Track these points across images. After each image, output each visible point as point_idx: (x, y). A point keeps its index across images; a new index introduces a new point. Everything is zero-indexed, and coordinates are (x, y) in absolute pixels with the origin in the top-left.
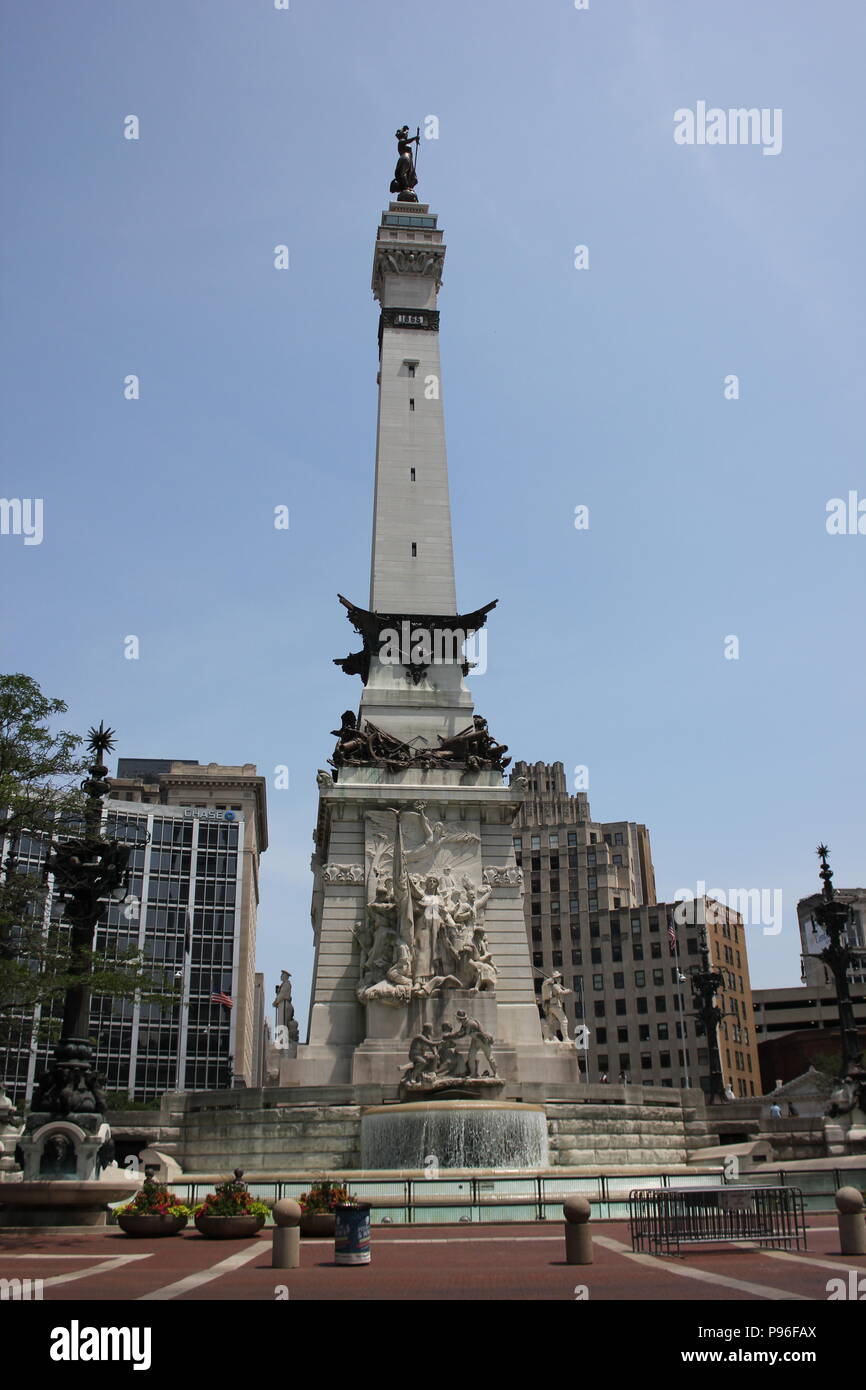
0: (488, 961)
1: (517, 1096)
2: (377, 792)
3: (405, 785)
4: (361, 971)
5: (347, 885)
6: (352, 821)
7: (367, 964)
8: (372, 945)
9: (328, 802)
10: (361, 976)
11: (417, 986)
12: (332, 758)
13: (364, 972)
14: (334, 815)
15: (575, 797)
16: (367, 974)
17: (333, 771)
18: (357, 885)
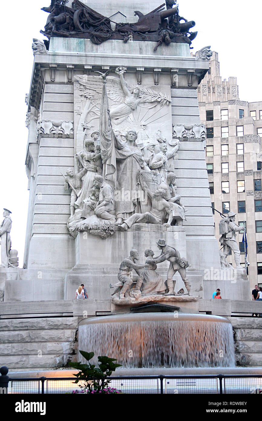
0: (177, 202)
1: (207, 310)
2: (84, 59)
3: (109, 53)
4: (72, 208)
5: (59, 137)
6: (63, 83)
7: (76, 203)
8: (80, 187)
9: (41, 67)
10: (72, 213)
11: (119, 221)
12: (44, 30)
13: (75, 209)
14: (47, 78)
15: (227, 80)
16: (76, 211)
17: (45, 41)
18: (68, 137)
